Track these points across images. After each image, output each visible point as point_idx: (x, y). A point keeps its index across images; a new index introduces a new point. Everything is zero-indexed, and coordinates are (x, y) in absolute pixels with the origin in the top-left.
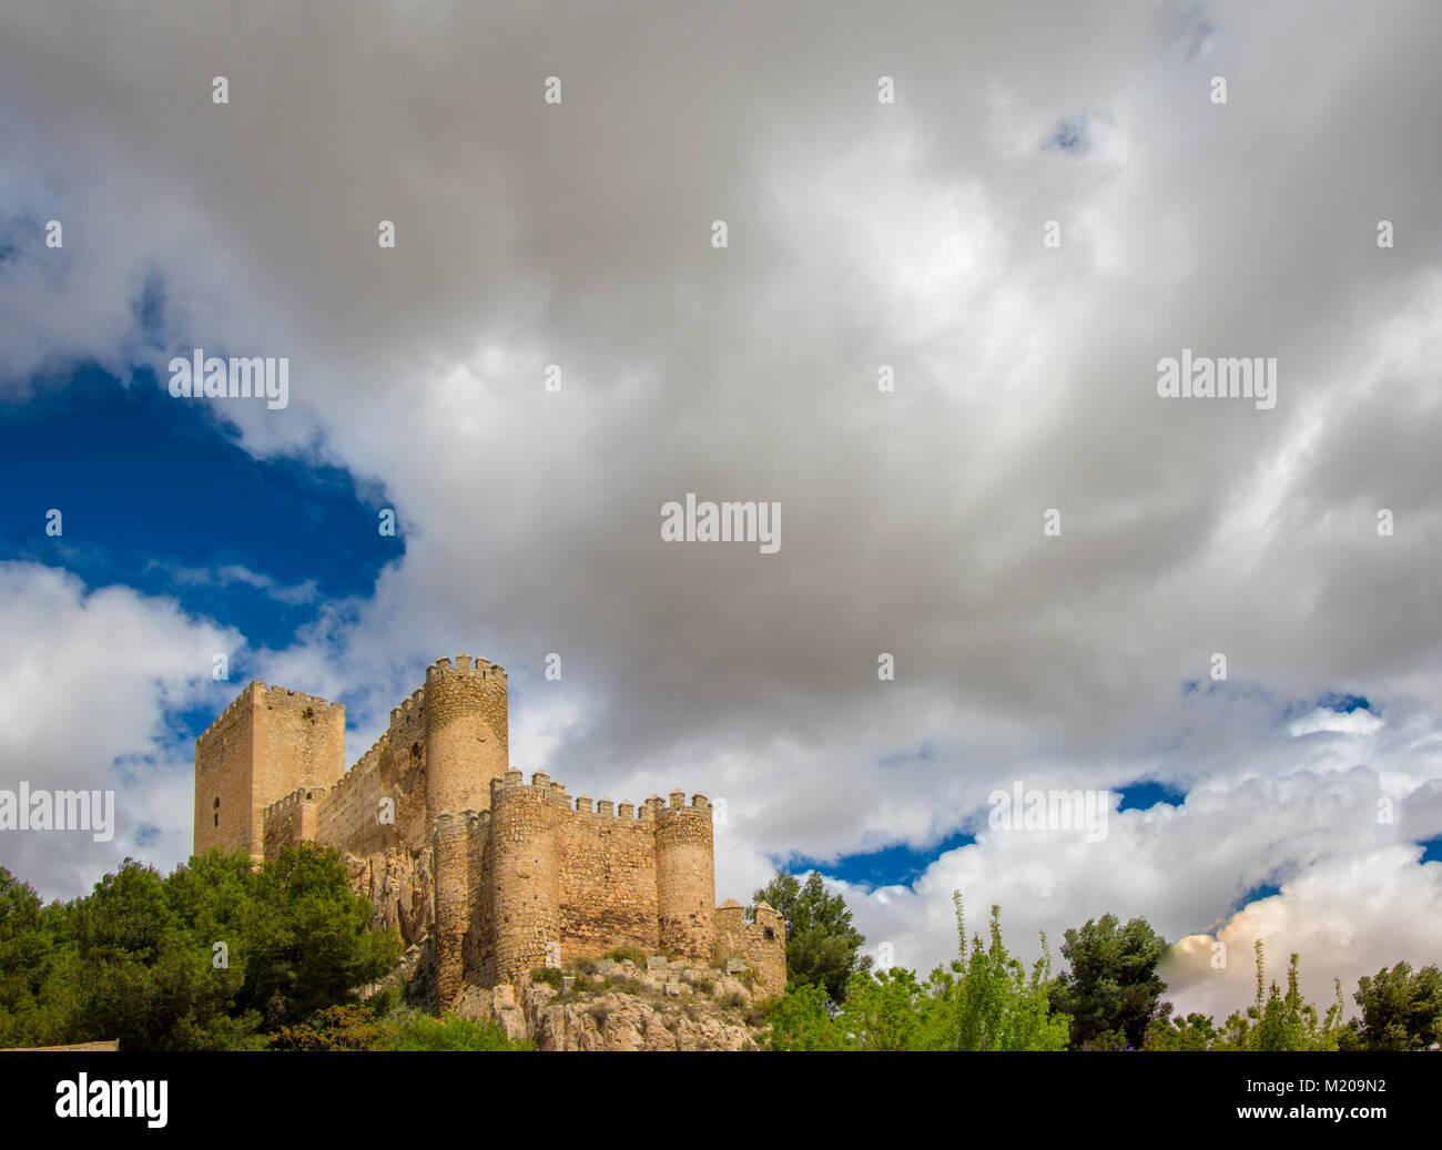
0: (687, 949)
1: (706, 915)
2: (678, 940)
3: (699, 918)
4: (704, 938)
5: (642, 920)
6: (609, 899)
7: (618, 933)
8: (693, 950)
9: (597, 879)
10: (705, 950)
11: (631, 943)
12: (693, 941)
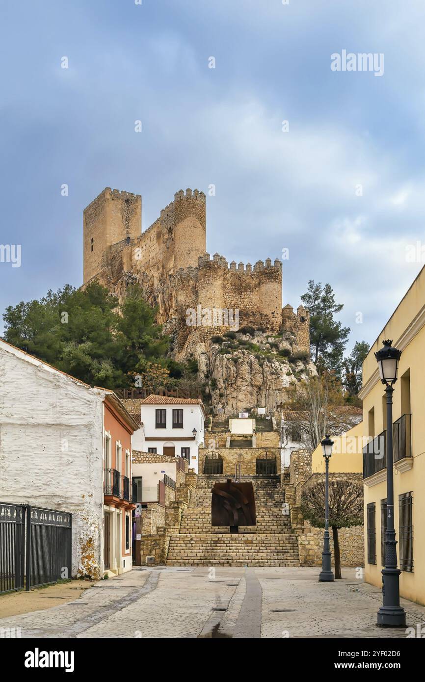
0: (270, 327)
1: (278, 312)
2: (267, 323)
3: (275, 314)
4: (277, 322)
5: (254, 314)
6: (241, 306)
7: (244, 320)
8: (272, 327)
9: (237, 297)
10: (277, 328)
11: (249, 325)
12: (273, 324)
